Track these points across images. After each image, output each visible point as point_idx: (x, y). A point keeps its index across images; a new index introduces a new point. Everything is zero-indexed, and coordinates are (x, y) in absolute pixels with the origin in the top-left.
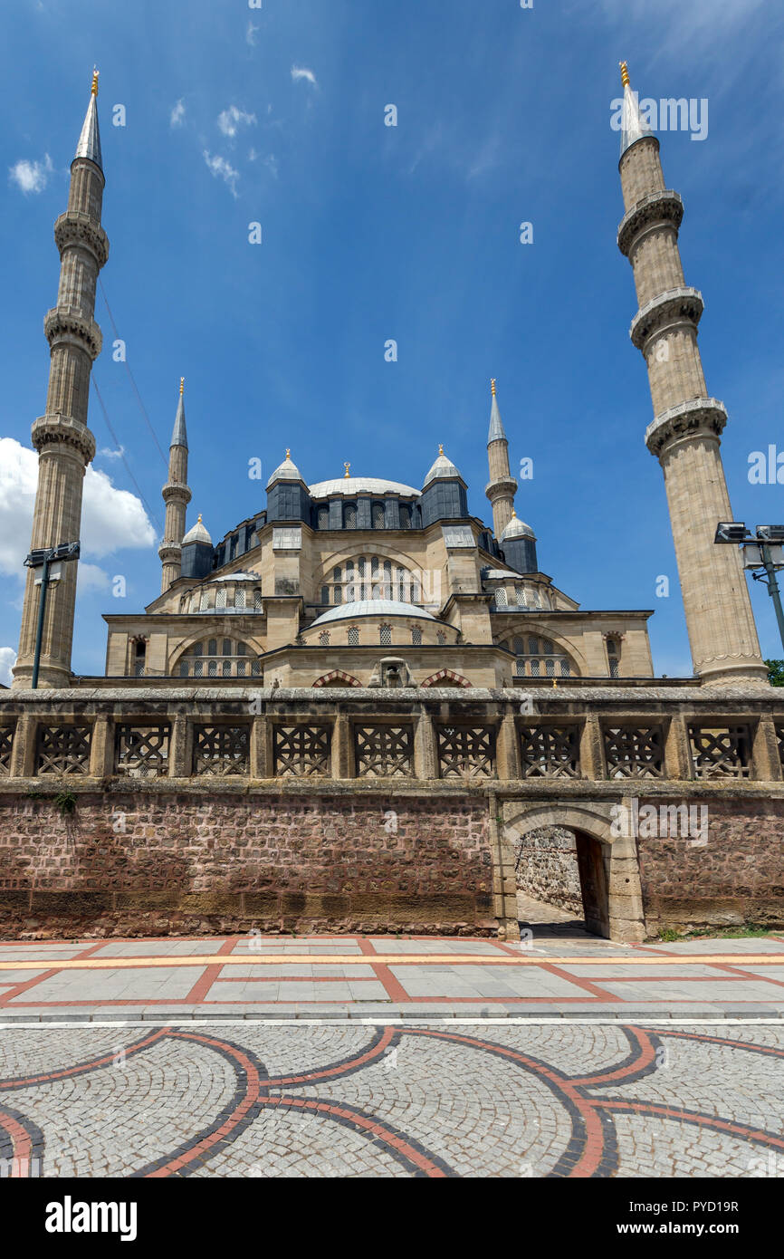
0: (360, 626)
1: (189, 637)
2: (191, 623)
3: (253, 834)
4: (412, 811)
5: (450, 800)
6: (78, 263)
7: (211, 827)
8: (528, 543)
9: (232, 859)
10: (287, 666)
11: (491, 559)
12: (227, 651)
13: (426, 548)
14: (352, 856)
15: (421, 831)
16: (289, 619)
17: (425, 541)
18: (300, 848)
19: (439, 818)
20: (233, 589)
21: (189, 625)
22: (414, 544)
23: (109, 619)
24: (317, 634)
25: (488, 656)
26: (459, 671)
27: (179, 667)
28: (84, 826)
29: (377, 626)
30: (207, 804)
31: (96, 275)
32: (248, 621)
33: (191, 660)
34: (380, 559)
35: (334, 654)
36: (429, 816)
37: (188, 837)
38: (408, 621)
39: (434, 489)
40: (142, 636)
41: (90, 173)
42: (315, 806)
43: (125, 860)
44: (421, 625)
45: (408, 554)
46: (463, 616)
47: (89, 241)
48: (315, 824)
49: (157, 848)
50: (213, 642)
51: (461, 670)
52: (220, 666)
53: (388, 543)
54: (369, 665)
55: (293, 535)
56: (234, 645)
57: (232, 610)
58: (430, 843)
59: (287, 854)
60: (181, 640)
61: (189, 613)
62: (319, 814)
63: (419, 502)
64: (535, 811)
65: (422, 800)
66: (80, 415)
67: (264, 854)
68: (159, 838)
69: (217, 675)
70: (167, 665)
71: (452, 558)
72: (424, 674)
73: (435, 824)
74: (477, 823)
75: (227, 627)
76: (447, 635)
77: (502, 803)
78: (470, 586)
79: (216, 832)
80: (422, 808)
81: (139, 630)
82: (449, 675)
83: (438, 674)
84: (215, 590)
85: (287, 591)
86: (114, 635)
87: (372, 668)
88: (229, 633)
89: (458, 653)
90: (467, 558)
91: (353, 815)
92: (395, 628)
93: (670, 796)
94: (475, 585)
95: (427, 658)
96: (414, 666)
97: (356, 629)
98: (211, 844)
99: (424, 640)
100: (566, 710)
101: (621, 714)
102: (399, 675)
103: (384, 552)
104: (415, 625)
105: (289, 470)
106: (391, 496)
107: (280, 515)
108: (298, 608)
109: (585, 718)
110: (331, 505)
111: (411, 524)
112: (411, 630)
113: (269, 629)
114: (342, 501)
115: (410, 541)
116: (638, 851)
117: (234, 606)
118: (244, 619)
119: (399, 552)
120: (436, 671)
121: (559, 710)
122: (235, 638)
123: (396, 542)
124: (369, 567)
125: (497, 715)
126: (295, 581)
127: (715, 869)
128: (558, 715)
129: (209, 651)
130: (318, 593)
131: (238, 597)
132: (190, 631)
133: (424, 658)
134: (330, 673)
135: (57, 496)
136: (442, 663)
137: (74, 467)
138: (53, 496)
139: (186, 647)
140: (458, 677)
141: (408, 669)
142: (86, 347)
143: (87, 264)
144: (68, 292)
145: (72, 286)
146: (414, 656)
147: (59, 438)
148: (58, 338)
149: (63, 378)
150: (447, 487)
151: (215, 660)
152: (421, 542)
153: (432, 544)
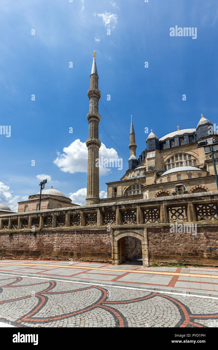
0: (171, 176)
1: (127, 186)
3: (64, 239)
4: (95, 234)
5: (103, 231)
6: (93, 100)
7: (57, 238)
9: (61, 244)
10: (148, 191)
12: (138, 188)
14: (82, 244)
15: (96, 238)
16: (152, 177)
18: (73, 242)
19: (100, 235)
20: (139, 171)
21: (127, 182)
23: (107, 184)
24: (159, 180)
27: (126, 194)
28: (37, 238)
29: (176, 175)
30: (56, 233)
31: (98, 101)
32: (143, 179)
33: (129, 191)
34: (182, 154)
35: (161, 185)
36: (98, 235)
37: (53, 240)
41: (94, 77)
42: (76, 233)
43: (43, 245)
47: (95, 94)
48: (75, 237)
49: (48, 242)
50: (134, 186)
51: (204, 184)
52: (136, 192)
54: (172, 187)
55: (153, 153)
56: (140, 186)
57: (139, 177)
58: (98, 241)
59: (70, 244)
60: (125, 187)
61: (129, 179)
62: (76, 235)
64: (122, 233)
65: (97, 231)
67: (66, 243)
68: (49, 240)
69: (136, 194)
70: (122, 193)
72: (191, 187)
73: (100, 236)
74: (109, 236)
75: (137, 181)
76: (202, 174)
77: (114, 231)
79: (58, 239)
80: (97, 233)
81: (115, 186)
82: (200, 187)
84: (134, 172)
85: (151, 169)
86: (109, 188)
88: (138, 183)
89: (202, 179)
91: (83, 235)
93: (157, 227)
96: (187, 185)
97: (170, 177)
98: (57, 241)
99: (193, 177)
100: (132, 206)
101: (146, 206)
102: (182, 189)
103: (183, 152)
104: (189, 173)
105: (152, 135)
106: (185, 134)
107: (149, 149)
108: (155, 174)
109: (137, 208)
110: (166, 142)
111: (194, 141)
112: (187, 175)
113: (147, 181)
114: (170, 140)
115: (192, 147)
116: (148, 243)
117: (139, 175)
118: (142, 179)
119: (189, 151)
120: (195, 186)
121: (130, 206)
122: (140, 184)
123: (187, 148)
124: (179, 157)
125: (115, 209)
126: (154, 166)
127: (170, 248)
128: (130, 208)
129: (133, 188)
130: (163, 168)
131: (140, 173)
132: (128, 184)
134: (161, 191)
135: (92, 157)
136: (197, 183)
137: (95, 149)
139: (127, 188)
140: (203, 187)
141: (185, 187)
142: (96, 120)
143: (95, 99)
144: (91, 108)
145: (92, 106)
146: (187, 183)
147: (91, 143)
148: (90, 120)
149: (91, 129)
150: (204, 127)
151: (135, 190)
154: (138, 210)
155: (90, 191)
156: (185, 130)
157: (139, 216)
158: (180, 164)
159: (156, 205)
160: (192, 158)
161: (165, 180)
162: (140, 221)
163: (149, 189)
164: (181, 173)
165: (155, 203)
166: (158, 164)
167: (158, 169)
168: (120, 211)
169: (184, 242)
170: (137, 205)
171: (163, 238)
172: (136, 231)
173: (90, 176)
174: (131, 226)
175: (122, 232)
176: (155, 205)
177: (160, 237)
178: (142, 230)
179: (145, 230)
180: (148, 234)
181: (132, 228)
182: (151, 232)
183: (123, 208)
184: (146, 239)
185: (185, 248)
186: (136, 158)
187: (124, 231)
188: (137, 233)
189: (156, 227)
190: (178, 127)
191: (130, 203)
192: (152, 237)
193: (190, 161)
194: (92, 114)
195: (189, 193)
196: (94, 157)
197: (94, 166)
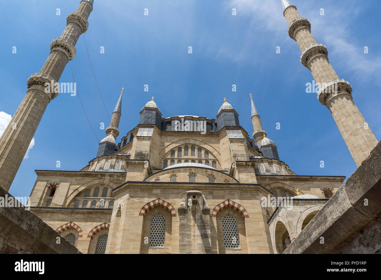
0: (178, 174)
1: (83, 185)
2: (87, 177)
6: (72, 27)
8: (273, 148)
10: (128, 195)
11: (255, 152)
12: (104, 195)
13: (220, 142)
16: (140, 173)
17: (219, 138)
20: (115, 160)
22: (213, 140)
24: (153, 180)
25: (254, 192)
26: (237, 201)
27: (73, 202)
29: (187, 174)
32: (119, 177)
33: (81, 199)
34: (196, 147)
35: (157, 187)
38: (206, 171)
39: (223, 114)
40: (55, 184)
44: (214, 174)
45: (211, 145)
46: (239, 174)
50: (97, 189)
51: (239, 200)
52: (98, 203)
53: (200, 139)
54: (179, 195)
55: (149, 131)
56: (109, 191)
57: (112, 170)
60: (77, 186)
63: (216, 122)
66: (54, 76)
69: (96, 208)
70: (65, 201)
71: (232, 144)
72: (215, 203)
81: (54, 180)
82: (231, 203)
83: (223, 203)
84: (105, 160)
85: (141, 158)
86: (39, 182)
87: (181, 198)
88: (107, 183)
89: (235, 189)
90: (240, 144)
92: (198, 175)
95: (217, 192)
96: (209, 197)
97: (175, 175)
103: (197, 143)
105: (152, 104)
106: (202, 119)
107: (144, 123)
113: (127, 179)
114: (178, 120)
115: (211, 138)
117: (114, 168)
118: (117, 175)
119: (206, 144)
120: (223, 201)
122: (111, 187)
126: (146, 153)
129: (94, 194)
131: (117, 164)
132: (85, 182)
133: (215, 192)
134: (155, 200)
135: (29, 107)
136: (226, 195)
137: (43, 96)
138: (26, 107)
139: (80, 191)
140: (237, 205)
141: (204, 199)
142: (66, 53)
143: (76, 28)
144: (65, 35)
145: (67, 33)
146: (208, 190)
147: (39, 82)
148: (54, 49)
149: (51, 62)
150: (228, 114)
151: (96, 200)
152: (217, 139)
153: (222, 140)
160: (211, 157)
161: (165, 180)
164: (196, 171)
166: (153, 153)
186: (114, 141)
194: (62, 42)
195: (211, 213)
196: (33, 107)
197: (24, 124)
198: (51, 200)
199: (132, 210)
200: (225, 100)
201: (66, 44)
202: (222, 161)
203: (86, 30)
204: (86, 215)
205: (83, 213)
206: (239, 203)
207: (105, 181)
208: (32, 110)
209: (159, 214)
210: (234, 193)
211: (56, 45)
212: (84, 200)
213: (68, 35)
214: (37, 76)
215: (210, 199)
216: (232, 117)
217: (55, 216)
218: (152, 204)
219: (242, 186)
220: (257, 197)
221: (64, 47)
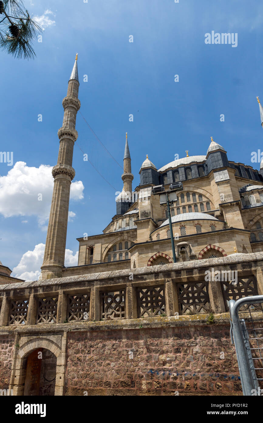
0: (173, 228)
1: (110, 243)
2: (111, 236)
6: (69, 111)
10: (137, 253)
11: (249, 181)
12: (126, 247)
13: (210, 184)
16: (146, 229)
17: (209, 180)
20: (128, 218)
21: (110, 238)
22: (204, 183)
23: (79, 240)
24: (156, 235)
25: (231, 234)
27: (107, 257)
29: (179, 227)
32: (134, 232)
33: (112, 253)
34: (190, 193)
35: (156, 244)
38: (193, 222)
39: (210, 157)
40: (92, 246)
44: (200, 223)
45: (203, 188)
46: (226, 214)
50: (121, 244)
51: (218, 244)
52: (124, 255)
53: (192, 185)
55: (148, 191)
56: (129, 244)
60: (107, 245)
61: (113, 232)
66: (69, 162)
69: (123, 259)
70: (102, 257)
71: (219, 187)
72: (200, 248)
76: (216, 225)
78: (229, 198)
81: (91, 243)
82: (212, 247)
83: (206, 247)
84: (121, 220)
85: (145, 216)
86: (81, 247)
88: (126, 239)
89: (215, 235)
90: (226, 185)
92: (187, 227)
94: (232, 197)
95: (200, 240)
96: (195, 245)
99: (203, 230)
100: (52, 290)
101: (72, 289)
102: (186, 251)
103: (191, 189)
104: (197, 223)
105: (147, 163)
106: (193, 164)
107: (144, 183)
108: (150, 223)
109: (59, 292)
110: (168, 173)
111: (205, 173)
112: (195, 226)
113: (138, 236)
114: (172, 170)
115: (202, 182)
116: (66, 361)
117: (129, 226)
118: (132, 231)
119: (198, 188)
121: (49, 289)
122: (130, 241)
123: (196, 183)
124: (185, 197)
125: (28, 294)
126: (149, 211)
127: (97, 371)
128: (49, 292)
129: (119, 248)
130: (164, 214)
131: (130, 221)
132: (111, 240)
133: (199, 240)
134: (156, 254)
135: (59, 194)
136: (208, 241)
137: (65, 182)
138: (57, 194)
139: (109, 248)
140: (217, 247)
141: (191, 247)
142: (71, 138)
143: (72, 111)
144: (65, 122)
145: (66, 120)
146: (194, 240)
147: (60, 172)
148: (62, 138)
149: (62, 151)
150: (215, 154)
151: (122, 252)
152: (208, 181)
153: (212, 181)
154: (60, 296)
155: (49, 253)
156: (194, 156)
157: (60, 307)
158: (187, 207)
159: (85, 288)
160: (204, 199)
161: (163, 234)
162: (60, 317)
163: (138, 251)
164: (185, 223)
165: (84, 285)
166: (155, 207)
167: (156, 216)
168: (35, 297)
169: (117, 360)
170: (60, 287)
171: (89, 351)
172: (52, 338)
173: (52, 225)
174: (45, 327)
175: (31, 339)
176: (83, 288)
177: (85, 349)
178: (61, 336)
179: (65, 334)
180: (68, 344)
181: (46, 332)
182: (73, 340)
183: (40, 292)
184: (63, 354)
185: (118, 372)
187: (35, 337)
188: (52, 342)
189: (80, 329)
190: (187, 151)
191: (51, 283)
192: (73, 348)
193: (202, 204)
194: (65, 131)
195: (198, 257)
196: (61, 194)
197: (60, 208)
198: (92, 257)
199: (142, 263)
200: (212, 139)
201: (69, 131)
202: (214, 201)
203: (80, 107)
204: (117, 265)
205: (115, 265)
206: (218, 246)
207: (125, 237)
208: (61, 196)
209: (161, 262)
210: (214, 238)
211: (62, 134)
212: (114, 253)
213: (67, 121)
214: (57, 168)
215: (196, 246)
216: (219, 157)
217: (98, 269)
218: (155, 257)
219: (220, 232)
220: (233, 238)
221: (68, 134)
